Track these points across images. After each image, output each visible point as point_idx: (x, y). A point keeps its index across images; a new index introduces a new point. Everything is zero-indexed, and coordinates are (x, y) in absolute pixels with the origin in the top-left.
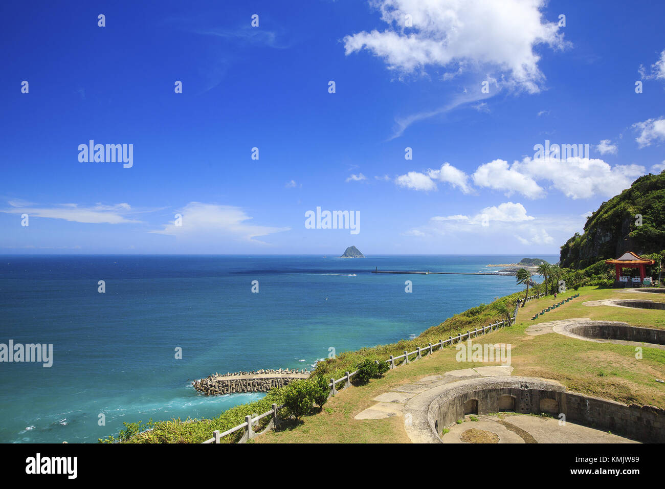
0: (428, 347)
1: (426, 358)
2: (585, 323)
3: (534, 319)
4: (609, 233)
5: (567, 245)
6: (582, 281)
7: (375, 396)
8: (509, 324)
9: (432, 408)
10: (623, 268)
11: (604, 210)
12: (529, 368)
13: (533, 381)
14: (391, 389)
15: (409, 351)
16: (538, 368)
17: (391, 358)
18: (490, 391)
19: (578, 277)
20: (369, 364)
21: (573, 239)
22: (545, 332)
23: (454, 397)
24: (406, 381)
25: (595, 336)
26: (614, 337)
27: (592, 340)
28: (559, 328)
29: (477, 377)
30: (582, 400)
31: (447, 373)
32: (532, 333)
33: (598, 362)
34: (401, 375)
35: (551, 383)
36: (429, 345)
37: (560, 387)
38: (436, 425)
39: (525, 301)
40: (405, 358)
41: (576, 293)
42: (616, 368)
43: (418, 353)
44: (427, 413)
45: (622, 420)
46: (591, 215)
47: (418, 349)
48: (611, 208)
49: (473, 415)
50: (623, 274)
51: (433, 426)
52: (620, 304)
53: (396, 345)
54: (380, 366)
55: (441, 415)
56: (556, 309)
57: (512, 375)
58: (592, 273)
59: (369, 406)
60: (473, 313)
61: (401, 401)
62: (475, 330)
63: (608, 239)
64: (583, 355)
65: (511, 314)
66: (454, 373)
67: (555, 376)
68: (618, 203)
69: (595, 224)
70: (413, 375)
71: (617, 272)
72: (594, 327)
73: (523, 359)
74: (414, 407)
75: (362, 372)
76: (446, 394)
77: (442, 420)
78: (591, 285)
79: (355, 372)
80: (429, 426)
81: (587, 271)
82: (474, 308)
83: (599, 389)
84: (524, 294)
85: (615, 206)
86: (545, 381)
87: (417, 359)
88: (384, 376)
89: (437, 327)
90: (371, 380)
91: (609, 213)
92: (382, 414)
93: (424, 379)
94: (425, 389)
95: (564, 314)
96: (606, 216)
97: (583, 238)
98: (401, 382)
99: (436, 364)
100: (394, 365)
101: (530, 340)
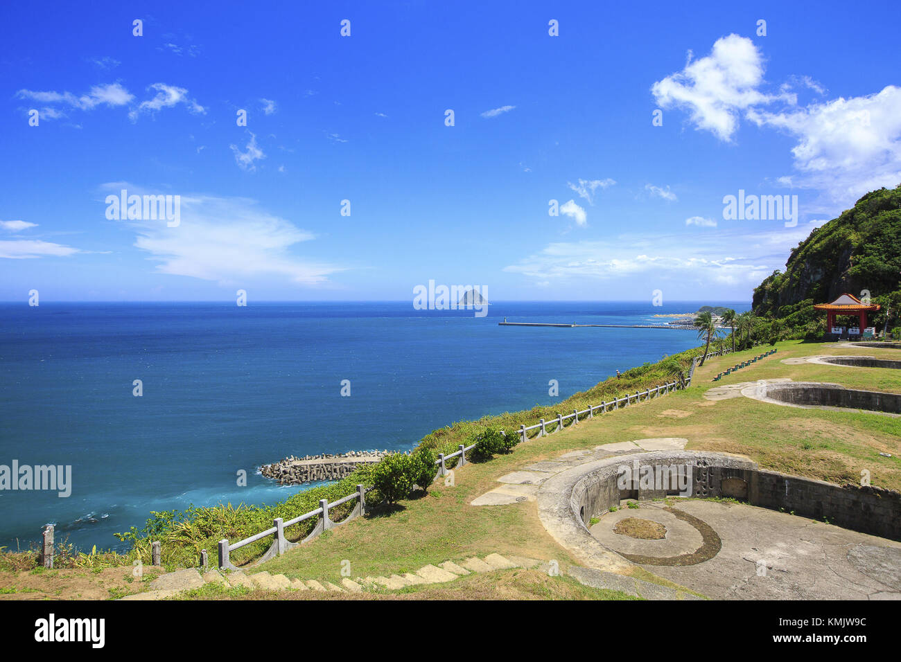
0: (574, 414)
1: (570, 428)
2: (784, 385)
3: (716, 379)
4: (820, 270)
5: (762, 287)
6: (781, 334)
7: (499, 476)
8: (682, 385)
9: (577, 490)
10: (838, 316)
11: (814, 239)
12: (709, 440)
13: (714, 456)
14: (521, 468)
15: (547, 420)
16: (721, 440)
17: (522, 428)
19: (776, 329)
20: (492, 435)
21: (771, 279)
22: (730, 396)
23: (606, 477)
24: (542, 457)
25: (797, 401)
26: (823, 402)
27: (794, 406)
28: (749, 391)
29: (639, 451)
30: (780, 480)
31: (598, 447)
32: (713, 397)
33: (803, 432)
34: (535, 450)
35: (738, 459)
36: (575, 412)
37: (751, 464)
38: (582, 512)
39: (704, 358)
40: (541, 428)
41: (773, 348)
42: (827, 439)
43: (559, 422)
44: (569, 496)
45: (832, 505)
46: (797, 246)
47: (559, 417)
49: (632, 501)
50: (837, 325)
51: (577, 512)
52: (832, 362)
53: (529, 412)
54: (507, 439)
55: (588, 500)
56: (745, 369)
57: (685, 449)
58: (794, 323)
59: (490, 489)
60: (633, 375)
61: (535, 482)
62: (637, 393)
63: (818, 277)
64: (783, 424)
65: (686, 376)
66: (607, 447)
67: (744, 450)
69: (802, 258)
70: (552, 450)
71: (828, 322)
72: (796, 390)
73: (702, 429)
74: (552, 489)
75: (481, 445)
76: (596, 473)
77: (590, 507)
78: (792, 339)
79: (474, 445)
80: (572, 514)
81: (788, 321)
82: (635, 369)
83: (804, 466)
84: (703, 351)
86: (730, 456)
87: (556, 431)
88: (512, 452)
89: (584, 393)
90: (495, 456)
91: (823, 242)
92: (509, 498)
93: (567, 455)
94: (568, 467)
95: (756, 374)
96: (817, 246)
97: (784, 277)
98: (536, 458)
99: (582, 436)
100: (527, 439)
101: (710, 406)
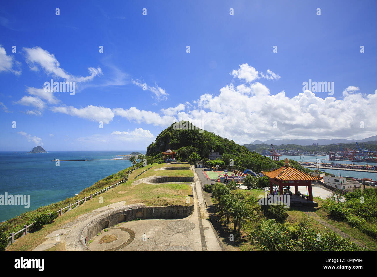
0: (84, 199)
1: (82, 205)
3: (136, 178)
4: (163, 143)
5: (149, 147)
6: (154, 161)
7: (46, 235)
8: (125, 182)
9: (84, 231)
10: (167, 156)
11: (162, 134)
12: (133, 200)
13: (134, 206)
14: (58, 228)
15: (72, 203)
16: (136, 200)
17: (60, 209)
18: (115, 215)
19: (153, 160)
20: (44, 216)
21: (152, 144)
22: (139, 183)
23: (96, 222)
24: (69, 221)
25: (157, 182)
26: (163, 182)
27: (156, 184)
28: (145, 181)
29: (109, 209)
30: (152, 208)
31: (94, 211)
32: (134, 185)
33: (158, 192)
34: (66, 218)
35: (141, 205)
36: (85, 198)
37: (144, 206)
38: (86, 240)
39: (132, 171)
40: (69, 207)
41: (151, 166)
42: (163, 194)
43: (78, 203)
44: (80, 235)
45: (164, 213)
46: (158, 135)
47: (78, 201)
48: (165, 133)
49: (106, 229)
50: (167, 158)
51: (83, 241)
52: (165, 169)
53: (64, 201)
54: (52, 216)
55: (89, 234)
56: (144, 173)
57: (125, 205)
58: (157, 158)
59: (41, 243)
60: (109, 179)
61: (65, 233)
62: (110, 186)
63: (163, 144)
64: (153, 191)
65: (126, 177)
66: (97, 210)
67: (143, 202)
68: (167, 131)
69: (159, 139)
70: (74, 216)
71: (165, 157)
72: (157, 179)
73: (130, 197)
74: (73, 234)
75: (38, 223)
76: (92, 222)
77: (89, 236)
78: (157, 162)
79: (33, 224)
80: (81, 243)
81: (156, 157)
82: (109, 176)
83: (158, 203)
84: (132, 168)
85: (166, 133)
86: (139, 204)
87: (76, 207)
88: (54, 222)
89: (90, 188)
90: (44, 226)
91: (164, 135)
92: (51, 245)
93: (80, 217)
94: (81, 222)
95: (147, 175)
96: (163, 136)
97: (155, 144)
98: (66, 222)
99: (88, 208)
100: (62, 214)
101: (133, 188)
